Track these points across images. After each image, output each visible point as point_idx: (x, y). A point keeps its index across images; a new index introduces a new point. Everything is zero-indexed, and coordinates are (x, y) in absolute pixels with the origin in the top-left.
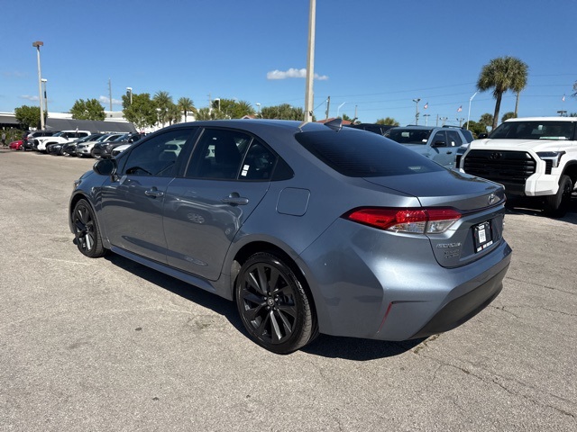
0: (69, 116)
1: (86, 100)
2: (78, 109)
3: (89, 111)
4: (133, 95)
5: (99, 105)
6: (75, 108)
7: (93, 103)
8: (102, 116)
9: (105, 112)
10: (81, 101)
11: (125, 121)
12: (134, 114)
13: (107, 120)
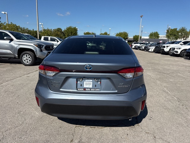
0: (148, 38)
1: (154, 32)
2: (151, 35)
3: (154, 36)
4: (171, 29)
5: (158, 33)
6: (150, 35)
7: (156, 33)
8: (158, 37)
9: (160, 36)
10: (153, 32)
11: (166, 38)
12: (169, 36)
13: (159, 38)
